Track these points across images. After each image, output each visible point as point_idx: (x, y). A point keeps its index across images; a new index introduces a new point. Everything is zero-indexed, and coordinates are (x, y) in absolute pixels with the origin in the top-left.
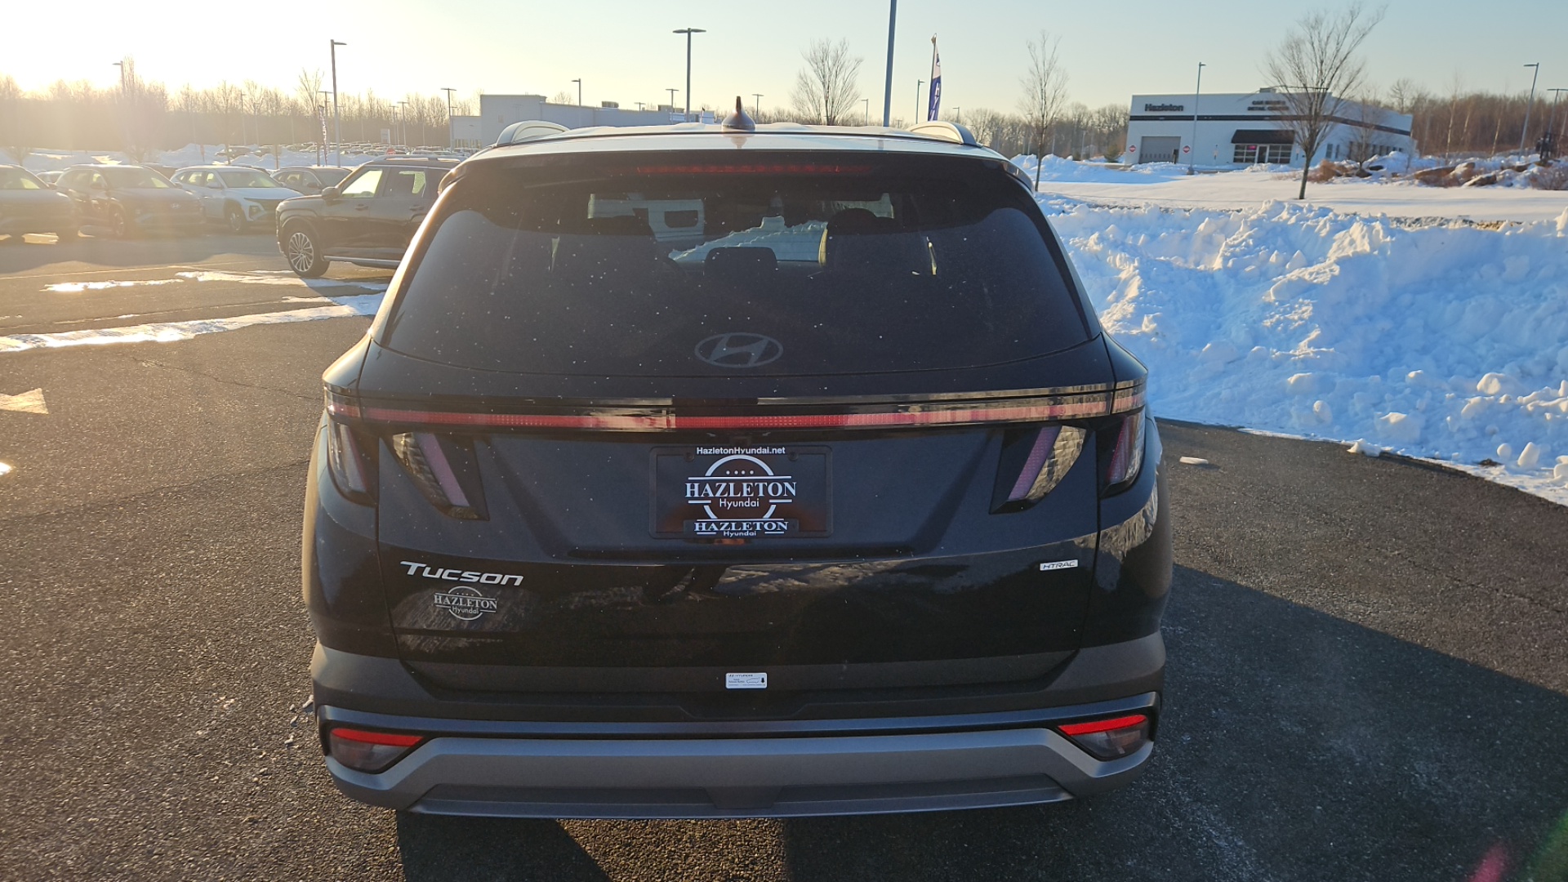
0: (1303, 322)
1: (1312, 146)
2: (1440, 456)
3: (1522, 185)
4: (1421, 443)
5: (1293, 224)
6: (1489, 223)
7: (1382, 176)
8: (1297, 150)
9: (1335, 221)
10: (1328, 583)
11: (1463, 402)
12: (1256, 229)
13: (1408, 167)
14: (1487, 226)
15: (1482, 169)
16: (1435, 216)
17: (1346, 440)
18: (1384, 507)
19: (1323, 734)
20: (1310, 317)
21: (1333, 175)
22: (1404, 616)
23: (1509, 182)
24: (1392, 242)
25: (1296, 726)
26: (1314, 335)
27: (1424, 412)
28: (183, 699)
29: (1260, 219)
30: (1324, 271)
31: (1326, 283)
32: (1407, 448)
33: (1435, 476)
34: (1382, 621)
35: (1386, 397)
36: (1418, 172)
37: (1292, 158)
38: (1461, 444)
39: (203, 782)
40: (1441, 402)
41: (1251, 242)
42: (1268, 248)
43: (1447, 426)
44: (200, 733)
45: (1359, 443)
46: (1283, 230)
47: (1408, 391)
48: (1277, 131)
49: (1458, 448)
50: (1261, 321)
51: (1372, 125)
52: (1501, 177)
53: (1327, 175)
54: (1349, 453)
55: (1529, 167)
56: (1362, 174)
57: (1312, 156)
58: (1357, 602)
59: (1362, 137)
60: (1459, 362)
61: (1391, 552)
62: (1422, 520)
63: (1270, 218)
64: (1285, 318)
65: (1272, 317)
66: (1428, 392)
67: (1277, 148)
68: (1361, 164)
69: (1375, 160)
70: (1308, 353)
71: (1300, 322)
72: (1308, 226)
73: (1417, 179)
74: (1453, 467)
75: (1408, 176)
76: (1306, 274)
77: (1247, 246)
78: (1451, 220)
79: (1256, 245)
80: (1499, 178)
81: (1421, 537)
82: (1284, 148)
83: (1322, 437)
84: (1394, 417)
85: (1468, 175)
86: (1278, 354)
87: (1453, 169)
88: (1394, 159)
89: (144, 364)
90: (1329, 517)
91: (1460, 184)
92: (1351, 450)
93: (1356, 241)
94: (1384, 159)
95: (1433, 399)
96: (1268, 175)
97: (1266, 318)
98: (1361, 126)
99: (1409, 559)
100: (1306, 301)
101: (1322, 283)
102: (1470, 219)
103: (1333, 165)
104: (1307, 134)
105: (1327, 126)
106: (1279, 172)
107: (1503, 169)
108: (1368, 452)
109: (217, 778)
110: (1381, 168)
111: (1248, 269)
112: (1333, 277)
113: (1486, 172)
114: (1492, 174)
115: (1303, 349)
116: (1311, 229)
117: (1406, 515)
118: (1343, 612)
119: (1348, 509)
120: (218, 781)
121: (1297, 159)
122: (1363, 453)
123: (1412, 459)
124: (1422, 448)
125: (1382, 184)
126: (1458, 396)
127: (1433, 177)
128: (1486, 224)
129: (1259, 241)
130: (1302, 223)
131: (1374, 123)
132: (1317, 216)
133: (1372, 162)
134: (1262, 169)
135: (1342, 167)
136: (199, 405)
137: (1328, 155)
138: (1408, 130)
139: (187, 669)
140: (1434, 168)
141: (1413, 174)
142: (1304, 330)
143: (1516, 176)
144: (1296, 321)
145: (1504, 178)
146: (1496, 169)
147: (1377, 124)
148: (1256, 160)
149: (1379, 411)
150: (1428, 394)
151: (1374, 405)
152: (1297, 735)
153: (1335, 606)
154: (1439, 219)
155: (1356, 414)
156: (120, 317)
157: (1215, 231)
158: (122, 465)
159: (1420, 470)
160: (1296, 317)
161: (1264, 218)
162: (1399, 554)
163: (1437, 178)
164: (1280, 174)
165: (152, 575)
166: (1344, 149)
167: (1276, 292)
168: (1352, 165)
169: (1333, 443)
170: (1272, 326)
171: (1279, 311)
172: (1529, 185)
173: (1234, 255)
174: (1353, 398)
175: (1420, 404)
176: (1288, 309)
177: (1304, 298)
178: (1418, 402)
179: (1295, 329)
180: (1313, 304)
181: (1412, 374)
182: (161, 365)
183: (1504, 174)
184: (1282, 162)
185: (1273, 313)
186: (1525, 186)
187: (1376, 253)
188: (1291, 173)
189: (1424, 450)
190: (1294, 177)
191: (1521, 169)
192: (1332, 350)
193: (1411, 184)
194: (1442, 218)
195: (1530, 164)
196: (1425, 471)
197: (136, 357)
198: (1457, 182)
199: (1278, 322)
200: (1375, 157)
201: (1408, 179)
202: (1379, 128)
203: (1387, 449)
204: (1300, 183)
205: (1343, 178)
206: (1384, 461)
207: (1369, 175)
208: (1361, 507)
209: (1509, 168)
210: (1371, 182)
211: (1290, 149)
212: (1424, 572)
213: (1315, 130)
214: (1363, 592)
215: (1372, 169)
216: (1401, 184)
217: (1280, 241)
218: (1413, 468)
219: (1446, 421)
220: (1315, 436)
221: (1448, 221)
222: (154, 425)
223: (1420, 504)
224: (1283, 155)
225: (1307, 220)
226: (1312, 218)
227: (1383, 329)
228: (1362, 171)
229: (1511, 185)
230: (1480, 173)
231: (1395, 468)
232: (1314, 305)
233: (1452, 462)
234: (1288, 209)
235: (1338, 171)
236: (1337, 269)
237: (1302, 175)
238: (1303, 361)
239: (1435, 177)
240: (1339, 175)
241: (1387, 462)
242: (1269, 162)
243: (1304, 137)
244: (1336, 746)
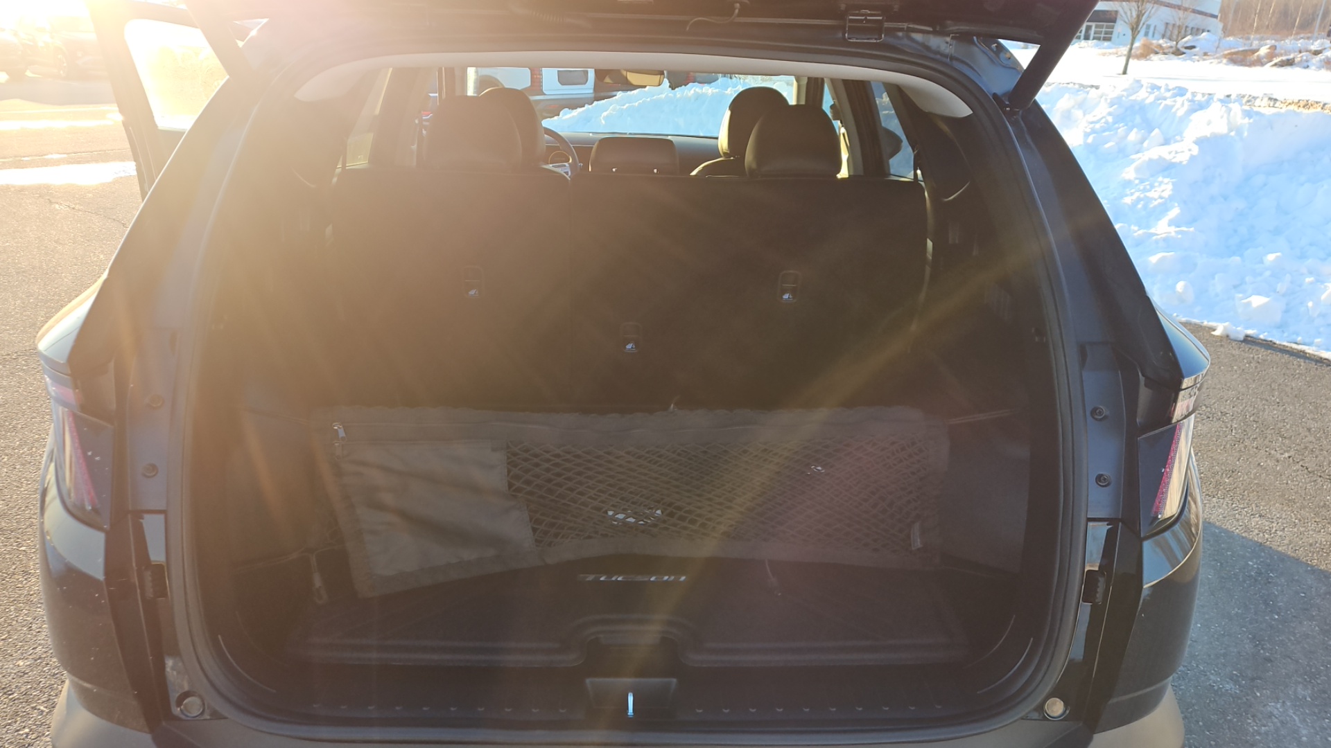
0: (1163, 200)
1: (1137, 26)
2: (1301, 342)
3: (1317, 68)
4: (1281, 326)
5: (1151, 103)
6: (1291, 101)
7: (1195, 55)
8: (1121, 28)
9: (1192, 101)
10: (1224, 491)
11: (1323, 287)
12: (1116, 106)
13: (1218, 47)
14: (1290, 104)
15: (1283, 51)
16: (1245, 94)
17: (1208, 322)
18: (1262, 399)
19: (1258, 694)
20: (1169, 196)
21: (1152, 53)
22: (1312, 535)
23: (1306, 64)
24: (1249, 123)
25: (1228, 683)
26: (1175, 212)
27: (1284, 295)
28: (13, 615)
29: (1119, 98)
30: (1183, 151)
31: (1185, 163)
32: (1268, 332)
33: (1302, 364)
34: (1291, 542)
35: (1248, 279)
36: (1226, 52)
37: (1114, 36)
38: (1322, 329)
39: (10, 736)
40: (1300, 286)
41: (1110, 119)
42: (1126, 125)
43: (1308, 310)
44: (21, 662)
45: (1225, 327)
46: (1141, 109)
47: (1268, 273)
48: (1108, 11)
49: (1319, 334)
50: (1122, 197)
51: (1189, 9)
52: (1299, 59)
53: (1148, 51)
54: (1214, 336)
55: (1324, 52)
56: (1178, 53)
57: (1137, 34)
58: (1260, 516)
59: (1180, 19)
60: (1311, 245)
61: (1282, 454)
62: (1303, 416)
63: (1129, 95)
64: (1145, 196)
65: (1132, 194)
66: (1288, 275)
67: (1102, 27)
68: (1177, 43)
69: (1189, 39)
70: (1170, 233)
71: (1160, 201)
72: (1166, 105)
73: (1225, 58)
74: (1316, 353)
75: (1218, 55)
76: (1164, 152)
77: (1107, 122)
78: (1258, 97)
79: (1115, 123)
80: (1297, 60)
81: (1306, 437)
82: (1107, 27)
83: (1183, 317)
84: (1257, 301)
85: (1270, 56)
86: (1141, 232)
87: (1257, 50)
88: (1205, 39)
89: (57, 206)
90: (1209, 409)
91: (1262, 64)
92: (1216, 333)
93: (1212, 122)
94: (1198, 40)
95: (1292, 282)
96: (1097, 51)
97: (1127, 195)
98: (1180, 9)
99: (1301, 463)
100: (1166, 180)
101: (1181, 162)
102: (1274, 97)
103: (1151, 44)
104: (1134, 14)
105: (1153, 8)
106: (1104, 48)
107: (1300, 52)
108: (1232, 336)
109: (27, 730)
110: (1193, 47)
111: (1107, 146)
112: (1192, 157)
113: (1286, 55)
114: (1291, 56)
115: (1162, 228)
116: (1168, 108)
117: (1285, 410)
118: (1247, 530)
119: (1226, 401)
120: (27, 734)
121: (1118, 37)
122: (1228, 336)
123: (1275, 344)
124: (1283, 332)
125: (1194, 62)
126: (1317, 281)
127: (1240, 57)
128: (1288, 102)
129: (1119, 119)
130: (1160, 101)
131: (1191, 7)
132: (1175, 96)
133: (1186, 42)
134: (1088, 46)
135: (1160, 46)
136: (102, 252)
137: (1146, 34)
138: (1216, 13)
139: (26, 573)
140: (1241, 49)
141: (1222, 54)
142: (1164, 208)
143: (1312, 58)
144: (1156, 200)
145: (1301, 60)
146: (1295, 52)
147: (1194, 8)
148: (1082, 37)
149: (1240, 292)
150: (1288, 277)
151: (1235, 287)
152: (1231, 695)
153: (1238, 520)
154: (1247, 96)
155: (1217, 295)
156: (46, 157)
157: (1073, 107)
158: (12, 316)
159: (1286, 356)
160: (1156, 197)
161: (1123, 96)
162: (1289, 457)
163: (1242, 58)
164: (1104, 51)
165: (14, 449)
166: (1161, 28)
167: (1137, 170)
168: (1169, 44)
169: (1195, 324)
170: (1132, 203)
171: (1139, 189)
172: (1323, 67)
173: (1093, 131)
174: (1214, 278)
175: (1281, 287)
176: (1148, 187)
177: (1164, 177)
178: (1279, 285)
179: (1155, 207)
180: (1172, 182)
181: (1271, 257)
182: (73, 208)
183: (1302, 57)
184: (1106, 39)
185: (1133, 191)
186: (1319, 68)
187: (1233, 134)
188: (1114, 50)
189: (1286, 335)
190: (1117, 54)
191: (1317, 53)
192: (1192, 229)
193: (1219, 63)
194: (1250, 96)
195: (1325, 49)
196: (1291, 358)
197: (51, 199)
198: (1260, 62)
199: (1139, 200)
200: (1189, 38)
201: (1217, 58)
202: (1194, 11)
203: (1250, 332)
204: (1124, 59)
205: (1160, 56)
206: (1250, 346)
207: (1184, 53)
208: (1238, 398)
209: (1307, 51)
210: (1185, 60)
211: (1113, 27)
212: (1320, 479)
213: (1141, 11)
214: (1263, 504)
215: (1187, 48)
216: (1211, 63)
217: (1138, 119)
218: (1280, 354)
219: (1307, 306)
220: (1177, 316)
221: (1255, 98)
222: (54, 272)
223: (1296, 396)
224: (1106, 33)
225: (1165, 99)
226: (1170, 98)
227: (1237, 208)
228: (1178, 50)
229: (1308, 67)
230: (1281, 55)
231: (1262, 353)
232: (1174, 184)
233: (1314, 348)
234: (1147, 88)
235: (1156, 49)
236: (1195, 150)
237: (1126, 53)
238: (1165, 240)
239: (1242, 57)
240: (1157, 53)
241: (1253, 347)
242: (1094, 39)
243: (1132, 16)
244: (1275, 712)
